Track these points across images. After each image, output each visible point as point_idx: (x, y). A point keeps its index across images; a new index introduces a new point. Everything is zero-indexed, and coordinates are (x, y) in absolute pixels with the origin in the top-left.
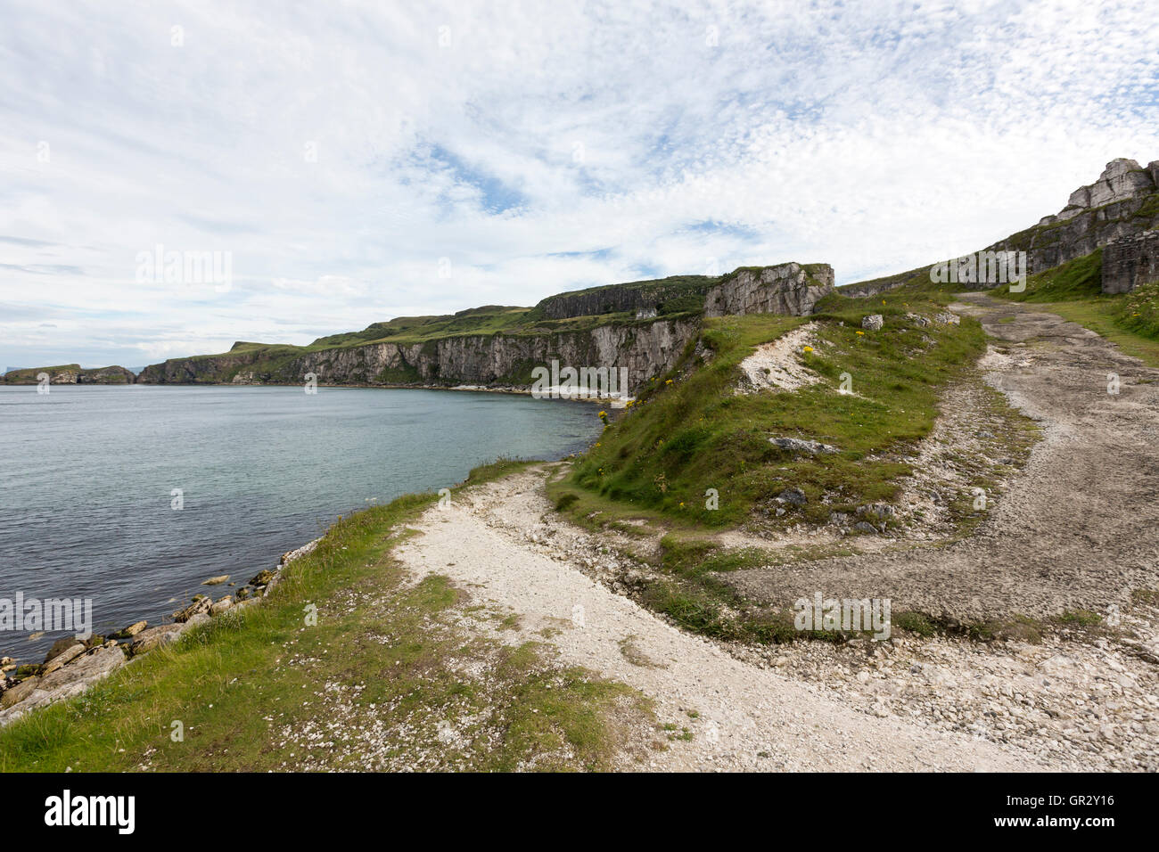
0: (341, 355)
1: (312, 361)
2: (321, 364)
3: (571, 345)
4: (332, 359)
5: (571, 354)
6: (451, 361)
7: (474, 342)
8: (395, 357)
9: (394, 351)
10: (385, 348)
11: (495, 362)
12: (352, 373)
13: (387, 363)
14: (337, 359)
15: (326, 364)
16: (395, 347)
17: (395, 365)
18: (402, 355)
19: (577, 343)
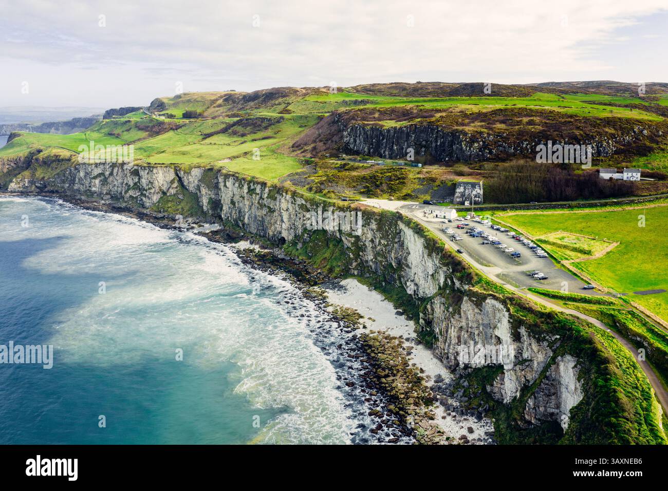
0: (115, 170)
1: (86, 173)
2: (95, 178)
3: (372, 230)
4: (107, 173)
5: (372, 241)
6: (233, 203)
7: (258, 191)
8: (172, 182)
9: (172, 175)
10: (161, 172)
11: (282, 221)
12: (128, 195)
13: (164, 188)
14: (111, 174)
15: (102, 177)
16: (172, 171)
17: (172, 191)
18: (180, 180)
19: (379, 229)
